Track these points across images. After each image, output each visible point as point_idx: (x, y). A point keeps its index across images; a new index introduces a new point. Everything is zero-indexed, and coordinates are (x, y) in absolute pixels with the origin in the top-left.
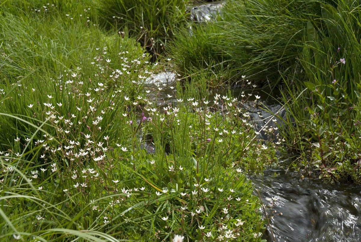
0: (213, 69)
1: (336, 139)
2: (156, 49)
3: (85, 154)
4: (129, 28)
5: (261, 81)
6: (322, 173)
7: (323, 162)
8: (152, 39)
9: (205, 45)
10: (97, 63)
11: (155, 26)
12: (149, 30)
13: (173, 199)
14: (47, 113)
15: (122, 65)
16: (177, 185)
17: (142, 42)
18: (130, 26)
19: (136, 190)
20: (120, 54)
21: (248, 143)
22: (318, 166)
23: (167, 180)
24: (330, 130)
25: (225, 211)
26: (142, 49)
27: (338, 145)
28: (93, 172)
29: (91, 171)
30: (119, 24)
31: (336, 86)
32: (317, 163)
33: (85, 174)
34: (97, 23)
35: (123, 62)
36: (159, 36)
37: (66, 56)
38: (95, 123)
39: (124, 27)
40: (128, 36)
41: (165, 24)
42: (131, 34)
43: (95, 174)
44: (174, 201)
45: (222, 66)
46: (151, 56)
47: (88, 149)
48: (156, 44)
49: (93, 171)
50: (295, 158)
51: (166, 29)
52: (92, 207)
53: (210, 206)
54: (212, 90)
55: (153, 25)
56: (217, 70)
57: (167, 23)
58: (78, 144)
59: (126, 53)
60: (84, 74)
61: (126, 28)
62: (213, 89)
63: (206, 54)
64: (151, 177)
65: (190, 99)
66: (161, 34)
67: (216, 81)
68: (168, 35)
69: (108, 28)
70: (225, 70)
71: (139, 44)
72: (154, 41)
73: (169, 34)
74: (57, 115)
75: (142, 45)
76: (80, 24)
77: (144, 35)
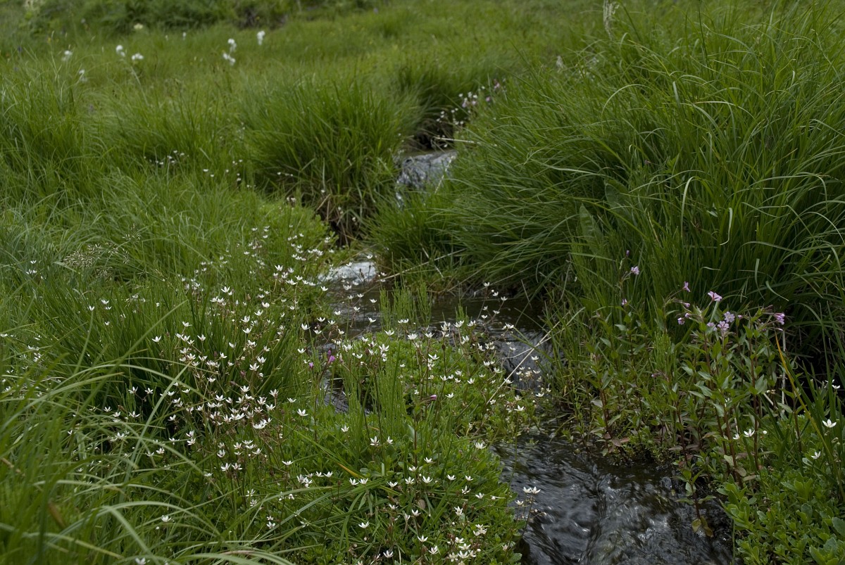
0: (436, 263)
1: (629, 391)
2: (345, 225)
3: (239, 417)
4: (302, 191)
5: (512, 286)
6: (607, 447)
7: (609, 429)
8: (339, 208)
9: (425, 225)
10: (253, 252)
11: (345, 188)
12: (334, 194)
13: (376, 489)
14: (181, 351)
15: (294, 256)
16: (383, 465)
17: (322, 212)
18: (305, 188)
19: (319, 475)
20: (289, 239)
21: (493, 393)
22: (600, 435)
23: (367, 456)
24: (620, 378)
25: (459, 511)
26: (323, 225)
27: (632, 401)
28: (252, 447)
29: (249, 445)
30: (288, 184)
31: (629, 309)
32: (600, 432)
33: (238, 450)
34: (252, 182)
35: (295, 252)
36: (351, 203)
37: (203, 238)
38: (254, 367)
39: (295, 189)
40: (301, 203)
41: (360, 185)
42: (306, 200)
43: (255, 449)
44: (378, 491)
45: (452, 258)
46: (337, 237)
47: (244, 409)
48: (345, 216)
49: (251, 444)
50: (566, 418)
51: (362, 193)
52: (249, 501)
53: (435, 501)
54: (435, 297)
55: (341, 187)
56: (443, 265)
57: (364, 184)
58: (229, 401)
59: (299, 237)
60: (232, 269)
61: (298, 190)
62: (438, 296)
63: (426, 240)
64: (343, 453)
65: (402, 321)
66: (355, 201)
67: (442, 283)
68: (365, 203)
69: (270, 190)
70: (456, 266)
71: (319, 217)
72: (342, 212)
73: (366, 201)
74: (197, 354)
75: (323, 218)
76: (225, 183)
77: (327, 201)
